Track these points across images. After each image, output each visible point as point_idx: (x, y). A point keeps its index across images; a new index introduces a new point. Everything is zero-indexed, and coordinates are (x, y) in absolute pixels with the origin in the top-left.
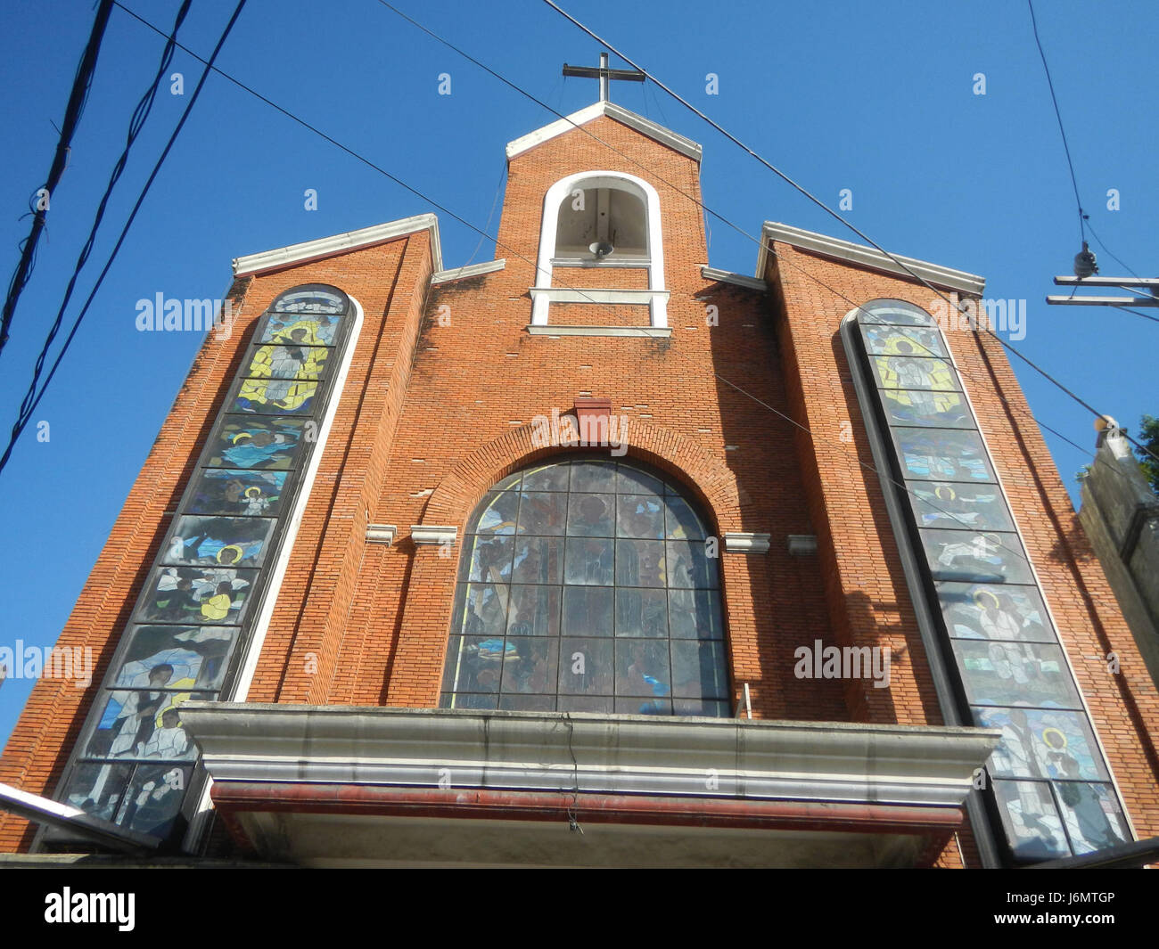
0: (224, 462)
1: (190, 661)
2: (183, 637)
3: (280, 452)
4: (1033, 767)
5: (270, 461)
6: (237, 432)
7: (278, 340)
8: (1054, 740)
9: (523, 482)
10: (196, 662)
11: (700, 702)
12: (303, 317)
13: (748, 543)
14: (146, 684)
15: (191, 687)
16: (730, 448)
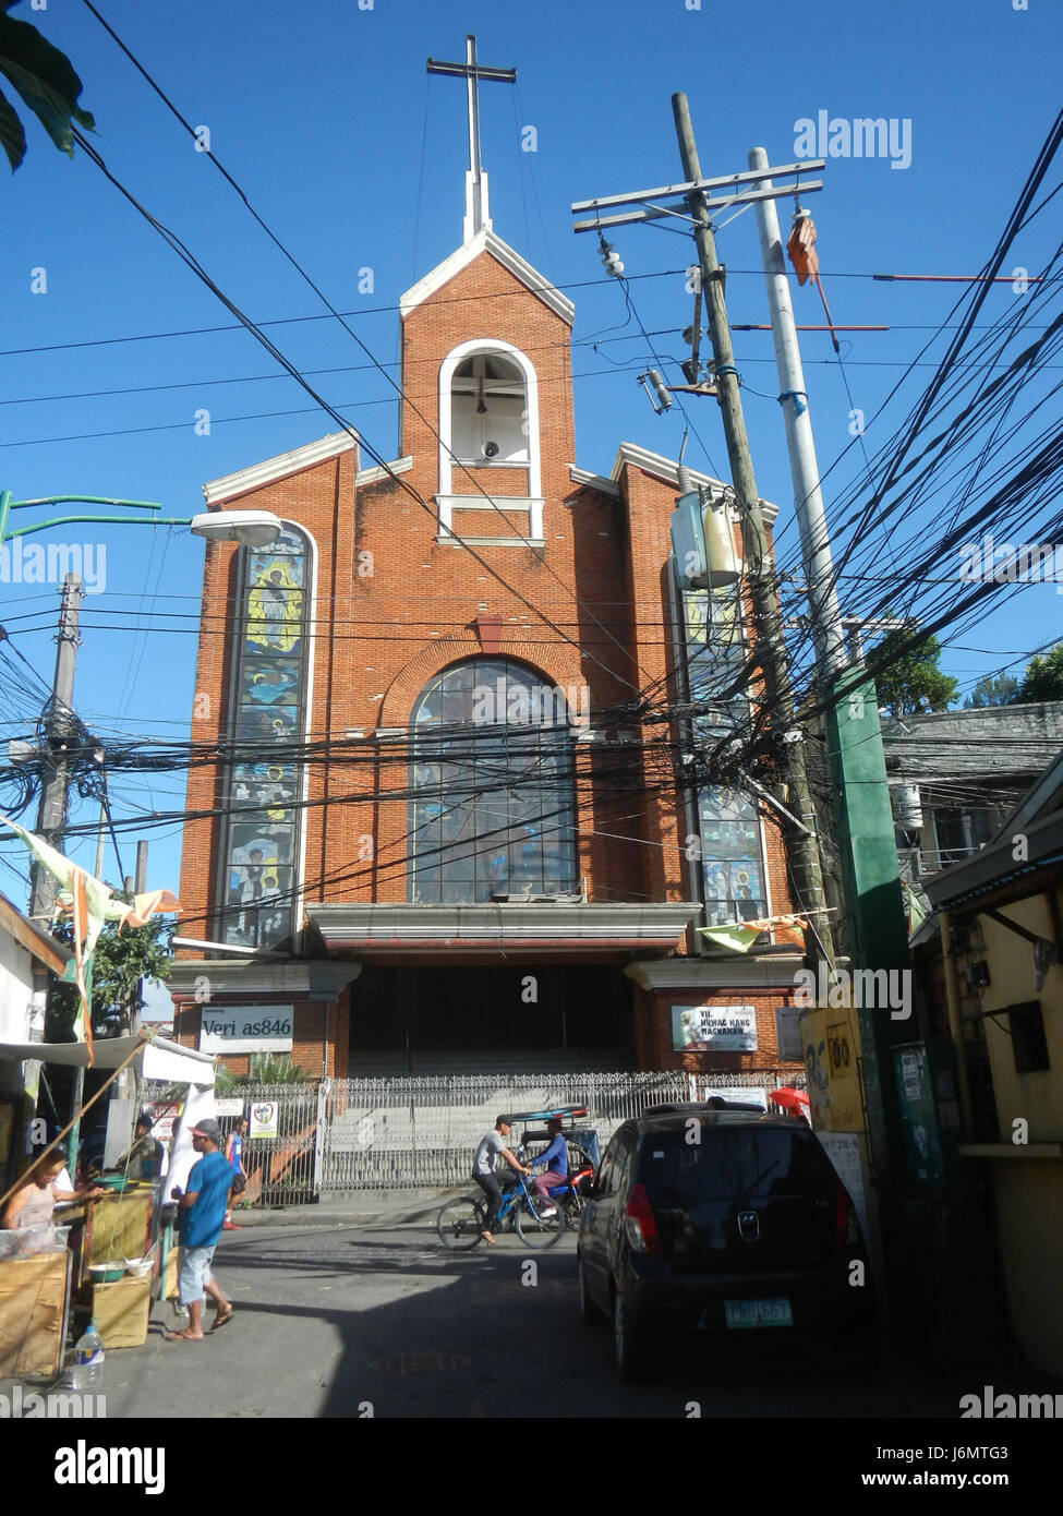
0: (253, 699)
1: (271, 847)
2: (262, 831)
3: (287, 689)
4: (729, 894)
5: (283, 698)
6: (255, 673)
7: (262, 584)
8: (743, 878)
9: (442, 684)
10: (274, 847)
11: (558, 843)
12: (277, 558)
13: (591, 737)
14: (249, 862)
15: (276, 863)
16: (584, 655)
